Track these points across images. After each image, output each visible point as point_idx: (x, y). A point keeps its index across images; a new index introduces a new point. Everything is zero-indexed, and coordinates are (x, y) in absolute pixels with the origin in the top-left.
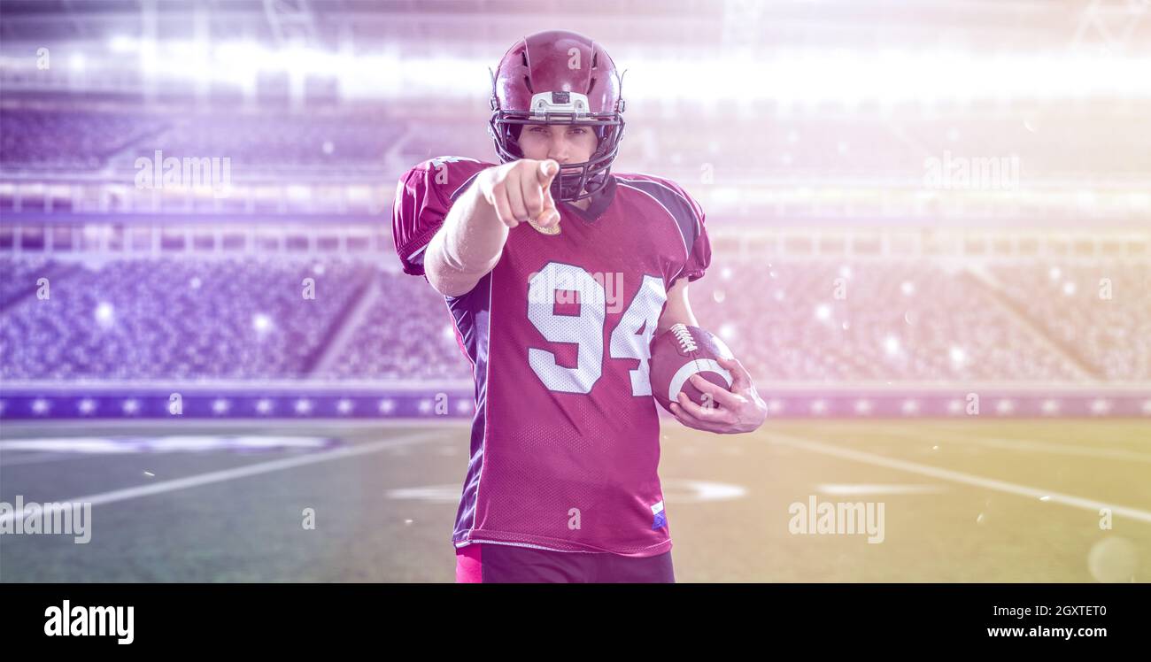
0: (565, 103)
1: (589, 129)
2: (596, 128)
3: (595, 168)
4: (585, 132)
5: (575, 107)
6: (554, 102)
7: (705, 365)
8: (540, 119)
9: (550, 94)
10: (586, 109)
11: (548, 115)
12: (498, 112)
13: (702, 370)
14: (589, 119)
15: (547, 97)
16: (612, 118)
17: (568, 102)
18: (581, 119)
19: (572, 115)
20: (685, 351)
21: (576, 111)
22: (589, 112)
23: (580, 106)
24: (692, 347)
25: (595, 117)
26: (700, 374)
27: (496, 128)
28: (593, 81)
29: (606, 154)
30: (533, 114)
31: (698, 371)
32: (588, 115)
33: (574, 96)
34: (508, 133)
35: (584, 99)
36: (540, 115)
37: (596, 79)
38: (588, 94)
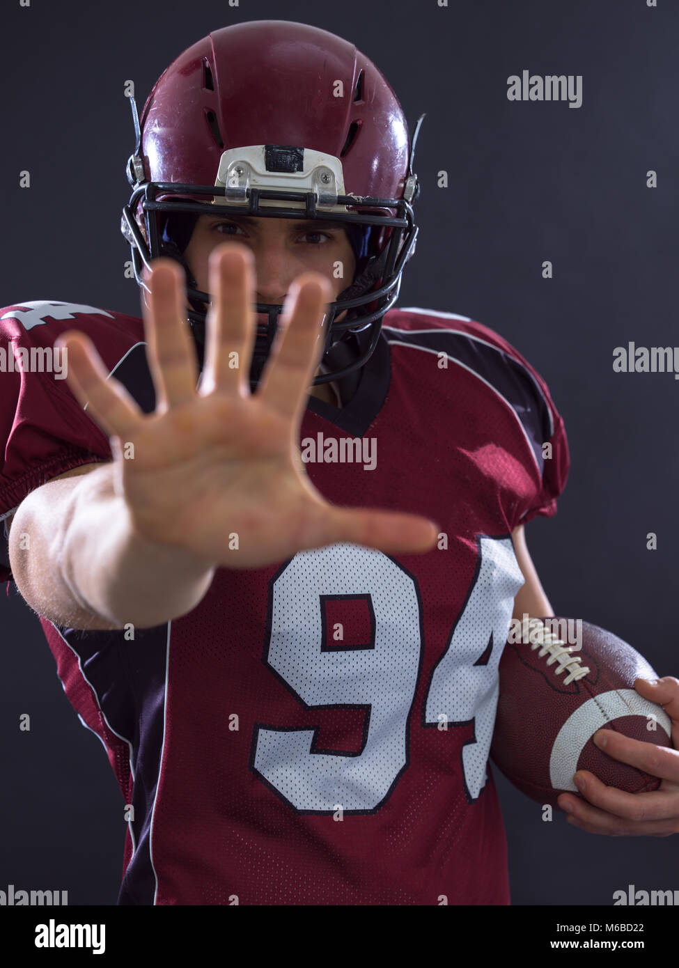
0: (292, 171)
1: (339, 233)
2: (354, 231)
3: (348, 318)
4: (330, 238)
5: (314, 181)
6: (269, 168)
7: (614, 704)
8: (237, 202)
9: (259, 150)
10: (338, 186)
11: (255, 194)
12: (145, 187)
13: (613, 716)
14: (343, 209)
15: (254, 155)
16: (392, 212)
17: (301, 169)
18: (325, 208)
19: (308, 198)
20: (567, 681)
21: (316, 190)
22: (344, 194)
23: (326, 180)
24: (579, 672)
25: (356, 204)
26: (612, 725)
27: (139, 224)
28: (355, 130)
29: (373, 289)
30: (222, 191)
31: (605, 721)
32: (341, 201)
33: (313, 158)
34: (165, 237)
35: (333, 164)
36: (235, 194)
37: (361, 125)
38: (343, 156)
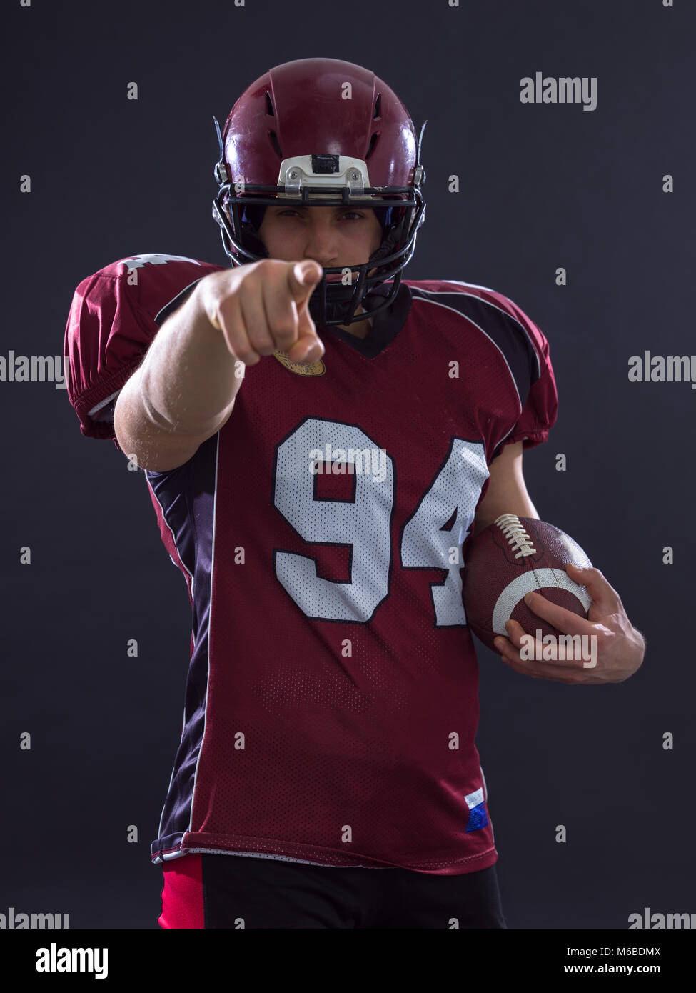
0: (332, 172)
2: (380, 212)
4: (362, 217)
5: (347, 178)
6: (315, 171)
8: (293, 196)
9: (308, 158)
10: (365, 181)
11: (307, 190)
12: (229, 186)
14: (369, 197)
15: (303, 163)
16: (404, 196)
17: (337, 170)
18: (356, 198)
19: (343, 191)
21: (349, 185)
22: (369, 186)
23: (355, 178)
25: (377, 194)
27: (225, 211)
28: (375, 139)
29: (395, 251)
30: (282, 189)
31: (537, 587)
32: (367, 191)
33: (346, 162)
34: (244, 219)
35: (360, 165)
36: (293, 191)
37: (380, 136)
38: (367, 159)
